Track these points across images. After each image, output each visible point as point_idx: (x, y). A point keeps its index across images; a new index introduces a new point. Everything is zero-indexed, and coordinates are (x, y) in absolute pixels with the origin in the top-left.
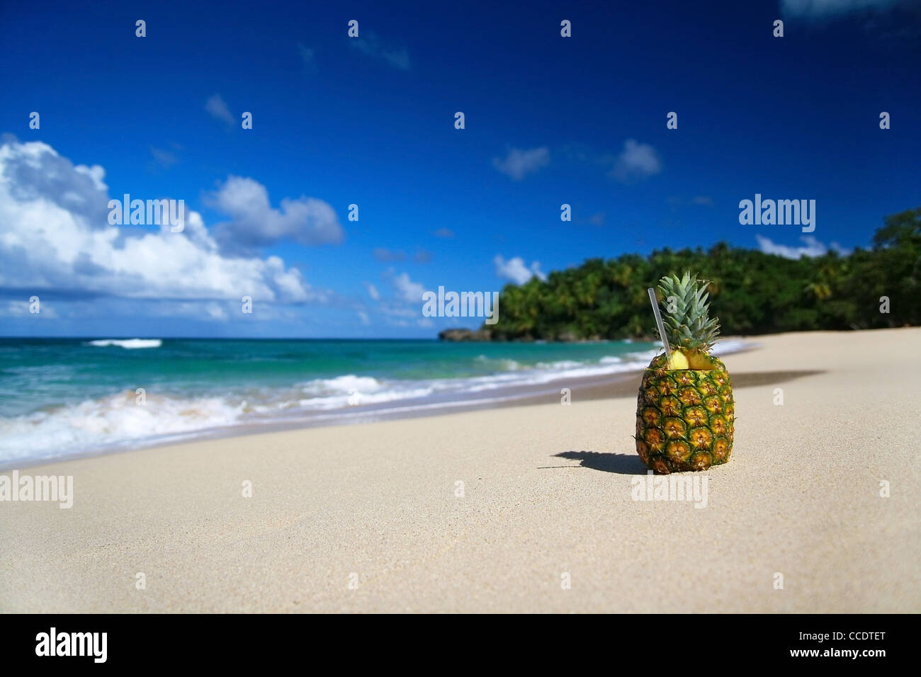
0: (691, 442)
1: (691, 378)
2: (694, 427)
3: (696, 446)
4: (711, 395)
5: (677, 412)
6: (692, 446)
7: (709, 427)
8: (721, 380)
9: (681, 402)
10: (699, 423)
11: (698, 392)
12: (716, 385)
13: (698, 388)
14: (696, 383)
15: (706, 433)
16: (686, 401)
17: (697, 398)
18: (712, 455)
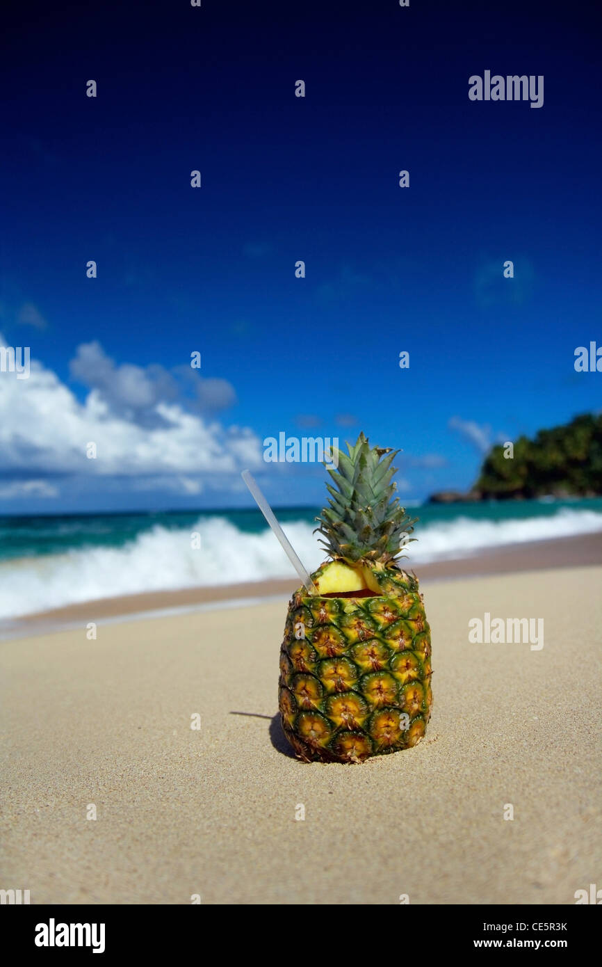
0: (331, 718)
1: (332, 612)
2: (335, 693)
3: (339, 724)
4: (365, 639)
5: (309, 667)
6: (332, 724)
7: (360, 693)
8: (388, 615)
9: (316, 651)
10: (341, 687)
11: (343, 634)
12: (376, 623)
13: (342, 629)
14: (339, 620)
15: (355, 703)
16: (323, 650)
17: (338, 646)
18: (371, 738)
